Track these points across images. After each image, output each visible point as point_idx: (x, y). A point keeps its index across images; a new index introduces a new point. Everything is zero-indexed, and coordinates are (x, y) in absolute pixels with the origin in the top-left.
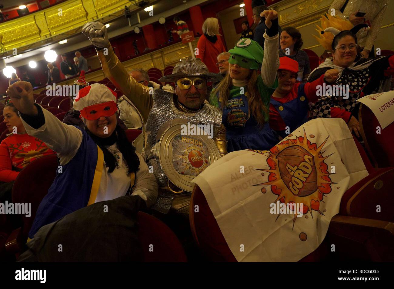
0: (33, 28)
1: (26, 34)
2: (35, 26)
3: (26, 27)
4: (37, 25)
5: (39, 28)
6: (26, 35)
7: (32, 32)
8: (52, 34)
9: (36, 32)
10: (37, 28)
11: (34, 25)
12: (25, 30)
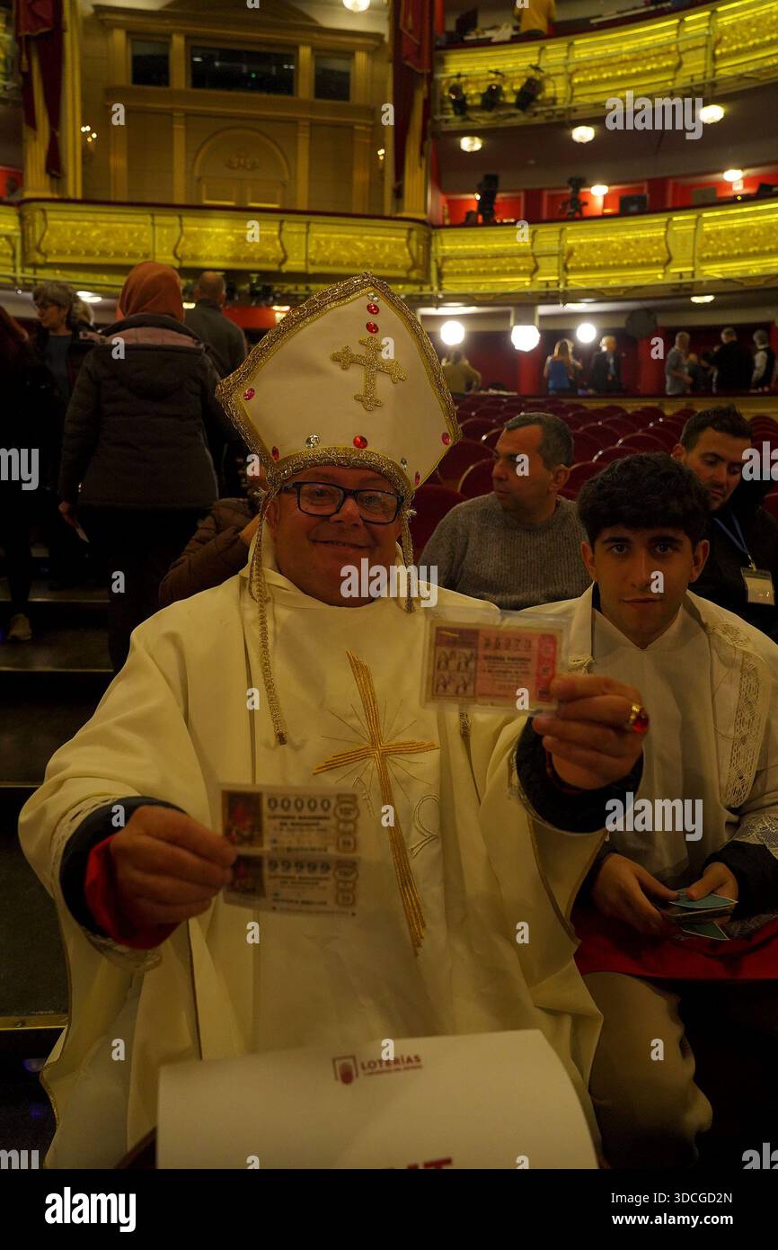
0: (656, 248)
1: (632, 259)
2: (663, 245)
3: (637, 241)
4: (667, 244)
5: (669, 252)
6: (630, 261)
7: (651, 257)
8: (696, 273)
9: (659, 259)
10: (665, 249)
11: (659, 240)
12: (632, 247)
